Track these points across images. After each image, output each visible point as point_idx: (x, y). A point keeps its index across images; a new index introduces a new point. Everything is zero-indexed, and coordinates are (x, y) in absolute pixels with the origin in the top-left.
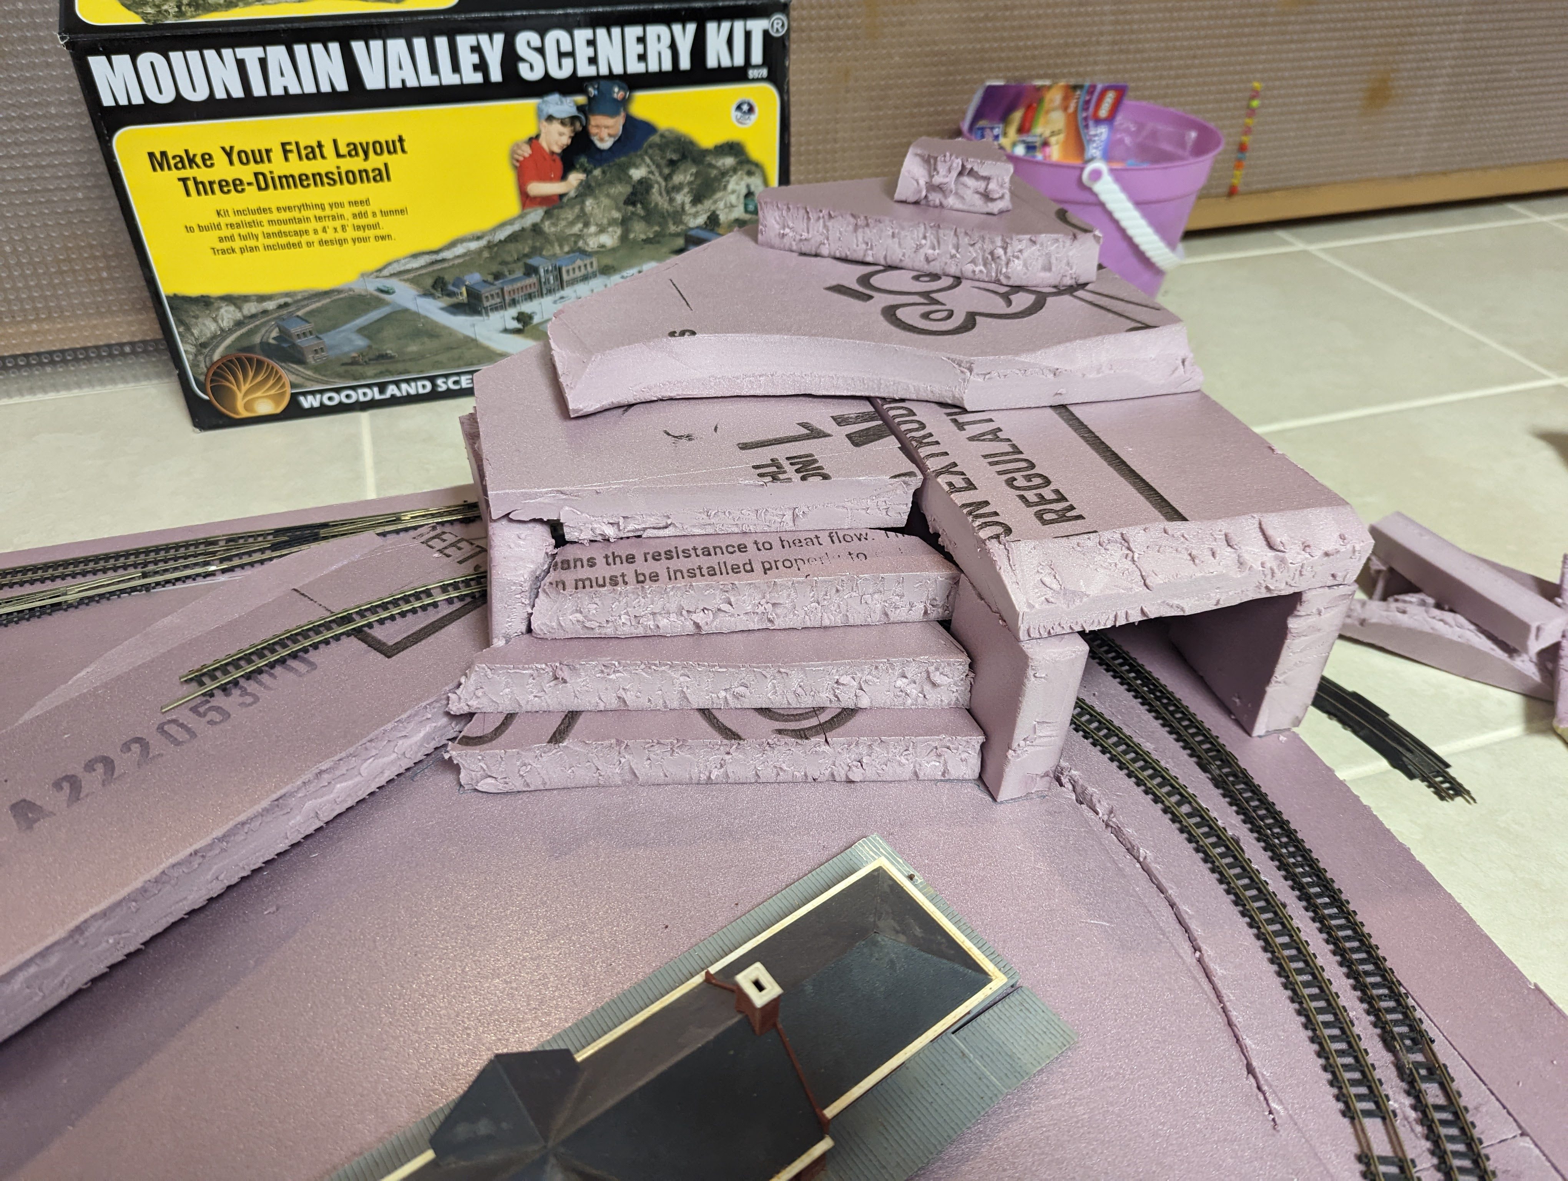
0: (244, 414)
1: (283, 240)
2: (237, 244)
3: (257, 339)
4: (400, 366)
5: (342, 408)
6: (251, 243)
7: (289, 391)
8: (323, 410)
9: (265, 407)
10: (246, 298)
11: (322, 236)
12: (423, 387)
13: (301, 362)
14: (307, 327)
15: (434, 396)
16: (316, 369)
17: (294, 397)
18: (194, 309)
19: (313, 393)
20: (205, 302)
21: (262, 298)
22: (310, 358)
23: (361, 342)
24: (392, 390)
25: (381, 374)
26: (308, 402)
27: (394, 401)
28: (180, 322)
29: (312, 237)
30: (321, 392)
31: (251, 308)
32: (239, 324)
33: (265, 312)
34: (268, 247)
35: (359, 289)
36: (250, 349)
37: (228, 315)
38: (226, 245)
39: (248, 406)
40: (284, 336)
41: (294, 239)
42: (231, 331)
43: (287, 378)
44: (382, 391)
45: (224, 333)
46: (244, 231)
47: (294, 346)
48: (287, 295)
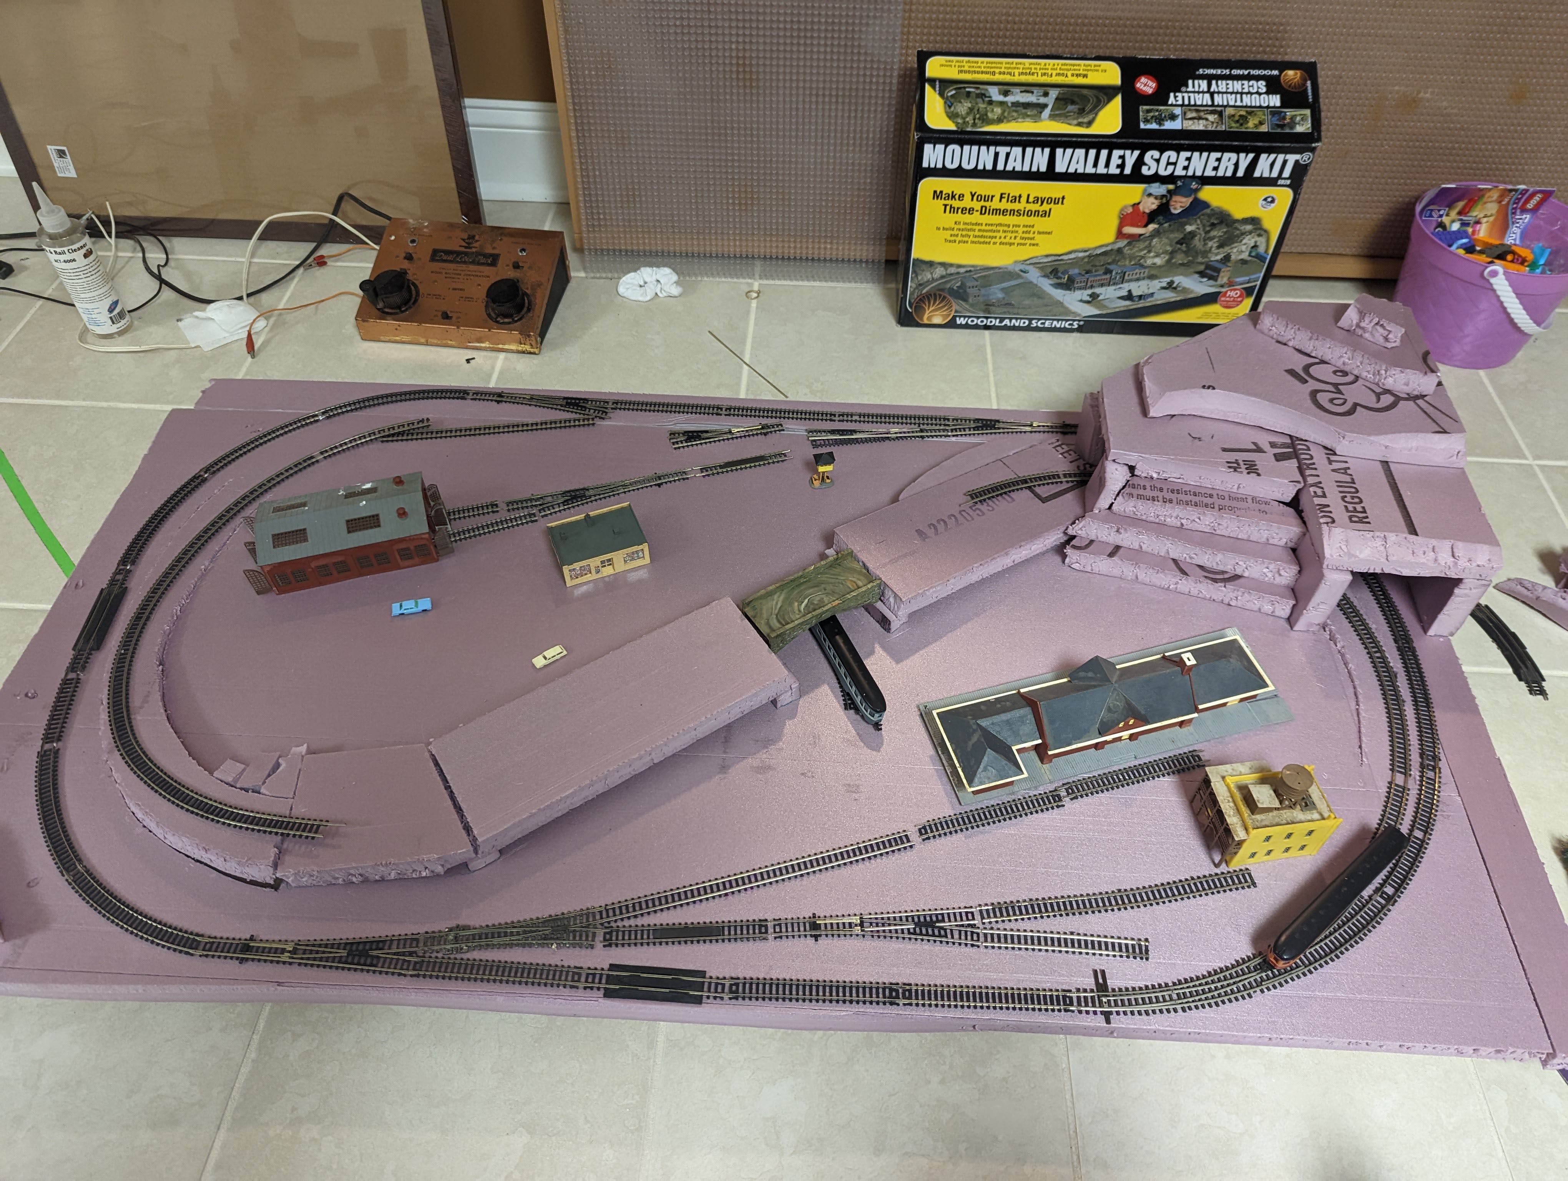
0: (926, 321)
1: (982, 240)
2: (958, 239)
3: (948, 286)
4: (1016, 311)
5: (976, 327)
6: (966, 239)
7: (953, 314)
8: (967, 326)
9: (937, 320)
10: (951, 265)
11: (1003, 240)
12: (1024, 323)
13: (965, 300)
14: (976, 283)
15: (1028, 328)
16: (972, 305)
17: (954, 317)
18: (924, 267)
19: (965, 317)
20: (931, 264)
21: (959, 266)
22: (970, 300)
23: (1000, 295)
24: (1007, 322)
25: (1004, 313)
26: (959, 321)
27: (1006, 328)
28: (914, 272)
29: (998, 240)
30: (969, 317)
31: (952, 270)
32: (942, 277)
33: (958, 273)
34: (973, 242)
35: (1010, 269)
36: (942, 290)
37: (939, 271)
38: (953, 238)
39: (929, 318)
40: (962, 287)
41: (988, 240)
42: (937, 280)
43: (955, 307)
44: (1001, 322)
45: (934, 280)
46: (964, 233)
47: (965, 292)
48: (973, 266)
